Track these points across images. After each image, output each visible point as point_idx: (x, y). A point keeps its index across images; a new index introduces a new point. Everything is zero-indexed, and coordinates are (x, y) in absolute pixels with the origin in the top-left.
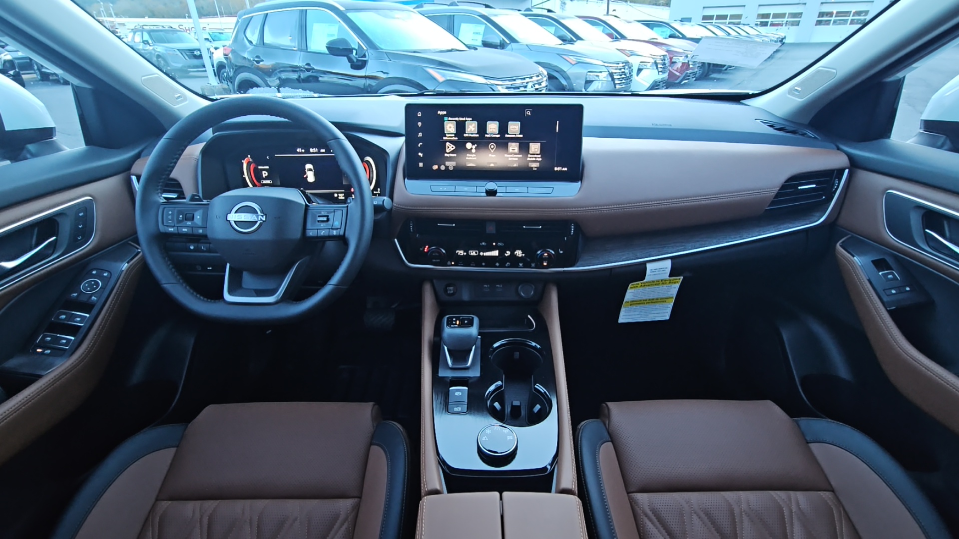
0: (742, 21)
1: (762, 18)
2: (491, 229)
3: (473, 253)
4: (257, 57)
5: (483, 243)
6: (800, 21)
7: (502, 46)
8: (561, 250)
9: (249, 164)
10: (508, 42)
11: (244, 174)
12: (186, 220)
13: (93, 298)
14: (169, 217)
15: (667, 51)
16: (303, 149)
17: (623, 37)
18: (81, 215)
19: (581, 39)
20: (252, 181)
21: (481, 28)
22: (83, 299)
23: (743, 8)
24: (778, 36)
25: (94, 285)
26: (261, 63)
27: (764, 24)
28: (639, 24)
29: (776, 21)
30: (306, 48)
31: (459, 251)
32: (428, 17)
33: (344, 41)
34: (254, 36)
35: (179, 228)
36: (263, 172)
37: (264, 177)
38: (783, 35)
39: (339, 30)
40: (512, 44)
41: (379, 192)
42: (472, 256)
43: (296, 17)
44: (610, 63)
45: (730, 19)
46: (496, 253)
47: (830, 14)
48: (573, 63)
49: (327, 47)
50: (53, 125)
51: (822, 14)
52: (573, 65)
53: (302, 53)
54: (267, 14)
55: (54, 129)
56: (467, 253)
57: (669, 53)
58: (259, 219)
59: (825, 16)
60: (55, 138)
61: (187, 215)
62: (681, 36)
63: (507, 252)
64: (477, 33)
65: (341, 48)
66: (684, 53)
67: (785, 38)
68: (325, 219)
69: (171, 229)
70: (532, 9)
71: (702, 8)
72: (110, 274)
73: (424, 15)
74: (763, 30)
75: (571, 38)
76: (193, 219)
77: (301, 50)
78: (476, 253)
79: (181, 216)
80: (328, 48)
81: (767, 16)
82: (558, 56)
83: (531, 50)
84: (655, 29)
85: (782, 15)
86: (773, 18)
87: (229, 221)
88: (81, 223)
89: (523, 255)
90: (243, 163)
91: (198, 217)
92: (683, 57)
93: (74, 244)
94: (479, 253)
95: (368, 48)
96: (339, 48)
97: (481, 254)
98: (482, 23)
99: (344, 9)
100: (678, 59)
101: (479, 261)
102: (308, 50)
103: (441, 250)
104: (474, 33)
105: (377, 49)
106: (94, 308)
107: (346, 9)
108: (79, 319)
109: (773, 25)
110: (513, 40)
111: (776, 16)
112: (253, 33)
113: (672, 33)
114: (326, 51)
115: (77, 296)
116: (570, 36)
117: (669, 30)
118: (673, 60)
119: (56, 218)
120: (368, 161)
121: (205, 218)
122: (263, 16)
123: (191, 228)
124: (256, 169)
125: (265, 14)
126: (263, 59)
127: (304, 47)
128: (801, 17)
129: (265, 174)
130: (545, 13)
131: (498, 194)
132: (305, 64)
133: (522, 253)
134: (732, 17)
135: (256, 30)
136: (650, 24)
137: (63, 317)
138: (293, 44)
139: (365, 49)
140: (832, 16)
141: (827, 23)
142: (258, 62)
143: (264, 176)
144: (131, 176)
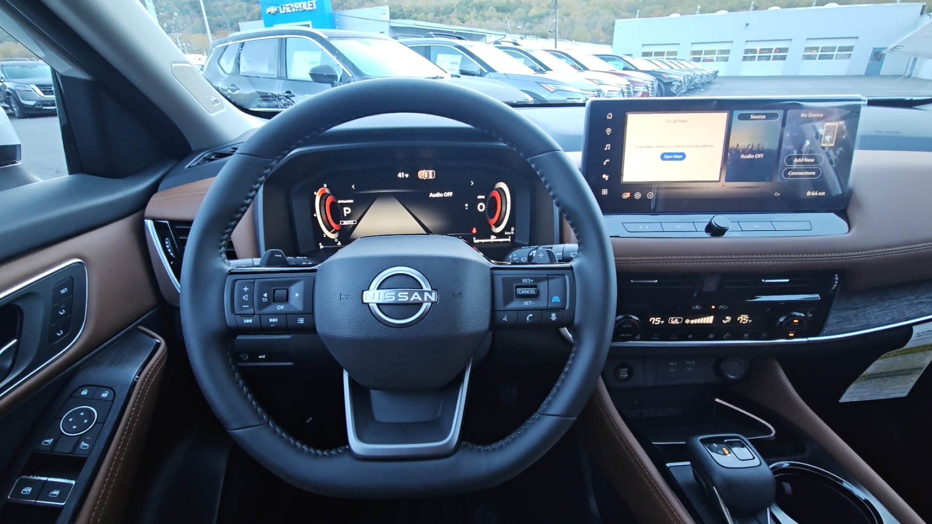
0: (678, 57)
1: (694, 55)
2: (711, 286)
3: (674, 321)
4: (233, 85)
5: (697, 307)
6: (728, 57)
7: (481, 74)
8: (810, 313)
9: (324, 197)
10: (486, 71)
11: (315, 212)
12: (274, 301)
13: (83, 444)
14: (244, 298)
15: (629, 81)
16: (406, 173)
17: (585, 69)
18: (63, 291)
19: (550, 70)
20: (327, 223)
21: (458, 59)
22: (65, 449)
23: (678, 45)
24: (713, 70)
25: (84, 418)
26: (237, 92)
27: (698, 60)
28: (596, 57)
29: (708, 57)
30: (285, 76)
31: (654, 319)
32: (410, 48)
33: (329, 68)
34: (228, 66)
35: (261, 316)
36: (345, 209)
37: (345, 215)
38: (716, 69)
39: (322, 58)
40: (490, 73)
41: (513, 233)
42: (673, 325)
43: (276, 44)
44: (586, 91)
45: (667, 56)
46: (709, 320)
47: (755, 51)
48: (552, 91)
49: (310, 74)
50: (16, 142)
51: (747, 51)
52: (552, 92)
53: (281, 81)
54: (243, 43)
55: (18, 148)
56: (666, 321)
57: (632, 84)
58: (426, 299)
59: (749, 52)
60: (19, 163)
61: (276, 291)
62: (634, 69)
63: (727, 318)
64: (454, 63)
65: (325, 74)
66: (644, 83)
67: (717, 72)
68: (532, 291)
69: (249, 321)
70: (501, 42)
71: (641, 45)
72: (112, 391)
73: (406, 46)
74: (697, 64)
75: (540, 69)
76: (286, 299)
77: (281, 78)
78: (679, 320)
79: (265, 295)
80: (312, 75)
81: (700, 52)
82: (536, 84)
83: (509, 78)
84: (609, 62)
85: (713, 52)
86: (705, 54)
87: (368, 304)
88: (62, 306)
89: (750, 321)
90: (315, 196)
91: (297, 295)
92: (643, 87)
93: (50, 346)
94: (684, 320)
95: (354, 75)
96: (323, 75)
97: (687, 321)
98: (458, 53)
99: (327, 37)
100: (638, 89)
101: (684, 332)
102: (288, 78)
103: (631, 318)
104: (451, 63)
105: (363, 76)
106: (86, 465)
107: (329, 37)
108: (56, 493)
109: (705, 60)
110: (491, 70)
111: (707, 52)
112: (228, 62)
113: (625, 66)
114: (309, 78)
115: (54, 443)
116: (539, 67)
117: (623, 63)
118: (635, 90)
119: (18, 304)
120: (501, 189)
121: (309, 297)
122: (239, 44)
123: (285, 315)
124: (333, 205)
125: (241, 43)
126: (240, 88)
127: (283, 76)
128: (729, 54)
129: (347, 211)
130: (512, 45)
131: (727, 234)
132: (284, 92)
133: (749, 319)
134: (669, 53)
135: (231, 59)
136: (605, 58)
137: (28, 490)
138: (272, 72)
139: (350, 75)
140: (756, 53)
141: (753, 58)
142: (233, 91)
143: (345, 213)
144: (146, 220)
